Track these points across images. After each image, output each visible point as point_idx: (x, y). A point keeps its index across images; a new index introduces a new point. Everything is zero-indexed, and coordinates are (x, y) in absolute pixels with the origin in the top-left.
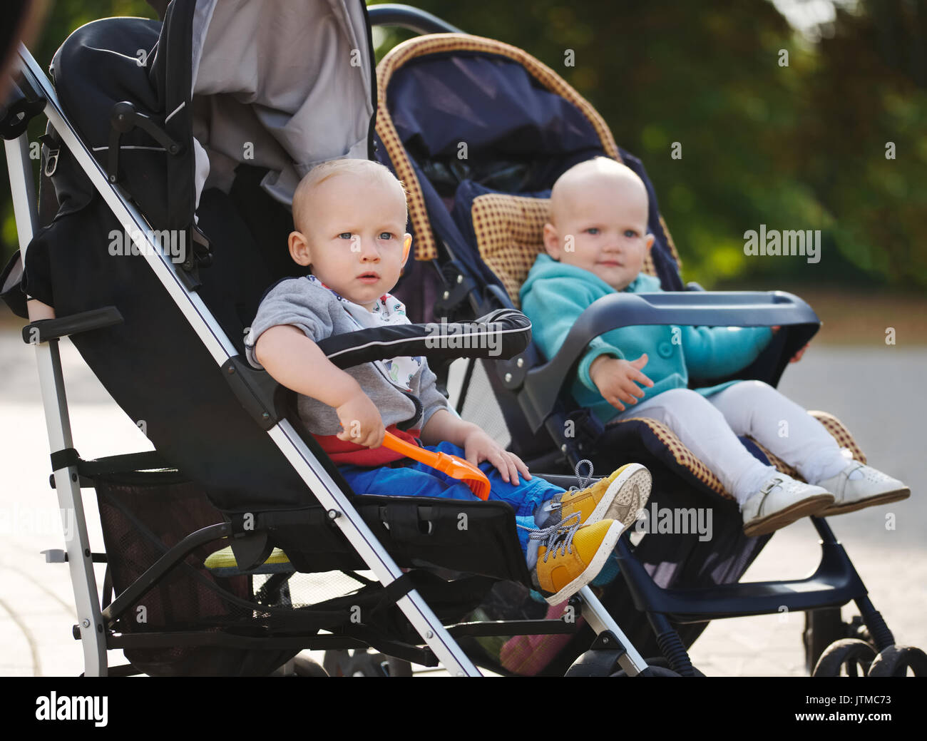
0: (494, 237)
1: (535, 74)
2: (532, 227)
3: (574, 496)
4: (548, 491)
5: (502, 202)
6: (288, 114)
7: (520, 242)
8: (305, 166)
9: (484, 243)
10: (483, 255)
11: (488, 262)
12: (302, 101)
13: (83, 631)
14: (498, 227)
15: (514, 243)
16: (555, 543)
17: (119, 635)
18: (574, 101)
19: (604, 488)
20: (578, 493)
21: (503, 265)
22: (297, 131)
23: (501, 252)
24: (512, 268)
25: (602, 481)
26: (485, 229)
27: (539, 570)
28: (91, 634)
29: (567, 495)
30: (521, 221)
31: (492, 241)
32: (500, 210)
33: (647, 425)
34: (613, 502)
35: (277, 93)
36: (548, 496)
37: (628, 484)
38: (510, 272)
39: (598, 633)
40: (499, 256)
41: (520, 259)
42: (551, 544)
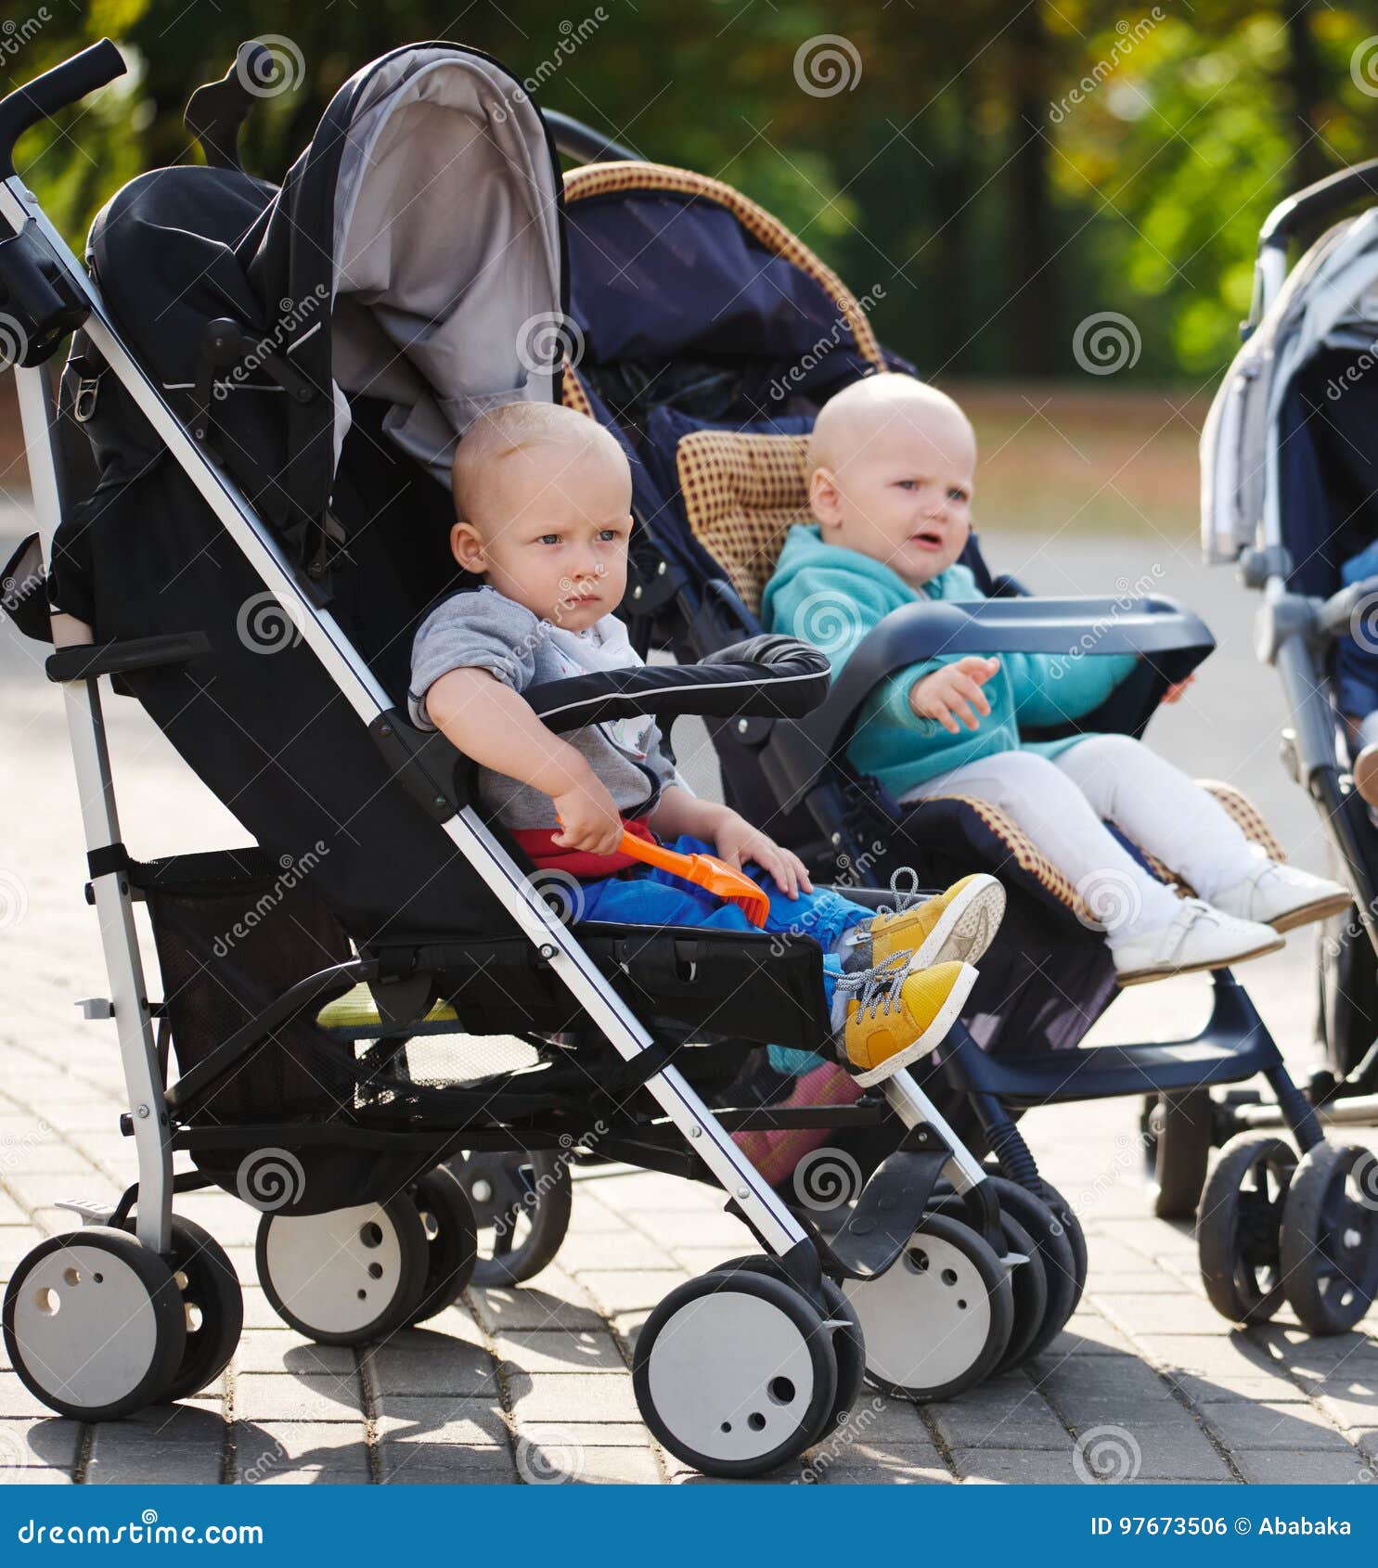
0: (711, 499)
1: (750, 225)
2: (763, 481)
3: (891, 923)
4: (852, 914)
5: (723, 445)
6: (435, 322)
7: (746, 505)
8: (457, 403)
9: (697, 509)
10: (695, 529)
11: (702, 540)
12: (455, 304)
13: (137, 1123)
14: (716, 484)
15: (739, 509)
16: (874, 996)
17: (187, 1128)
18: (810, 270)
19: (938, 912)
20: (895, 918)
21: (725, 543)
22: (449, 349)
23: (721, 523)
24: (738, 547)
25: (931, 900)
26: (698, 488)
27: (848, 1035)
28: (150, 1128)
29: (880, 920)
30: (749, 472)
31: (708, 507)
32: (719, 456)
33: (971, 807)
34: (951, 933)
35: (413, 289)
36: (851, 921)
37: (973, 906)
38: (735, 554)
39: (910, 1127)
40: (718, 530)
41: (747, 533)
42: (867, 998)
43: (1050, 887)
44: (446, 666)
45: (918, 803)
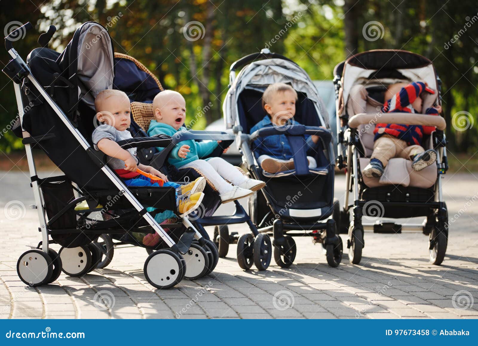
0: (137, 114)
1: (138, 65)
2: (146, 112)
3: (185, 187)
4: (177, 185)
5: (139, 104)
6: (90, 77)
7: (143, 116)
8: (95, 92)
9: (135, 116)
10: (135, 120)
11: (136, 122)
12: (94, 73)
13: (42, 229)
14: (138, 111)
15: (142, 117)
16: (184, 199)
17: (51, 230)
18: (149, 74)
19: (194, 184)
20: (185, 186)
21: (140, 123)
22: (93, 82)
23: (139, 119)
24: (142, 124)
25: (193, 182)
26: (135, 112)
27: (180, 207)
28: (44, 230)
29: (182, 186)
30: (143, 110)
31: (137, 116)
32: (138, 106)
33: (193, 169)
34: (197, 188)
35: (86, 71)
36: (177, 187)
37: (201, 183)
38: (142, 125)
39: (187, 227)
40: (139, 120)
41: (143, 121)
42: (183, 199)
43: (209, 184)
44: (101, 138)
45: (183, 169)
